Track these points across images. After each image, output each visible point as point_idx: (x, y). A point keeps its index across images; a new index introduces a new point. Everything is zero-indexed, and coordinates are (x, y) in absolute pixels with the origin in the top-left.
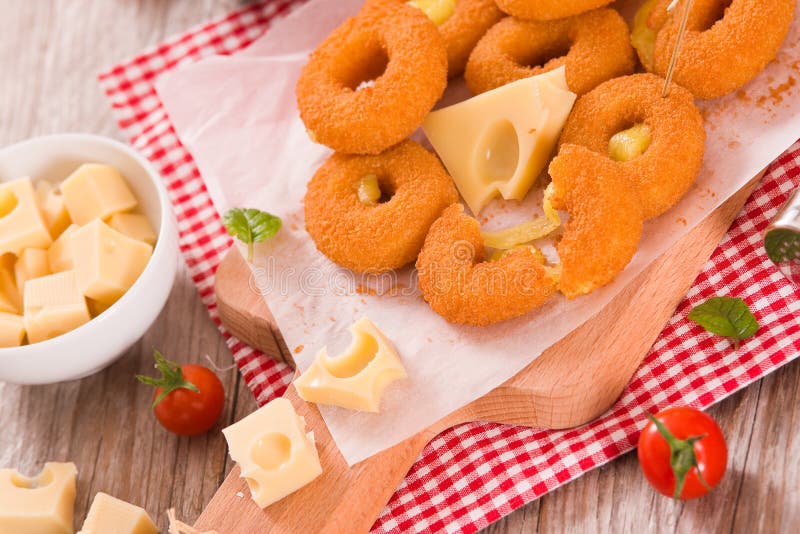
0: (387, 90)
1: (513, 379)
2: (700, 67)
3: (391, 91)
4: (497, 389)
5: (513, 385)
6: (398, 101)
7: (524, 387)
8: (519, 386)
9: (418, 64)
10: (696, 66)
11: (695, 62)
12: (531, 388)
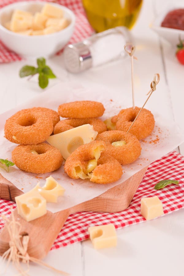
0: (40, 125)
1: (100, 195)
2: (135, 129)
3: (41, 126)
4: (95, 198)
5: (101, 196)
6: (44, 128)
7: (105, 197)
8: (103, 197)
9: (48, 121)
10: (134, 129)
11: (133, 128)
12: (107, 197)
